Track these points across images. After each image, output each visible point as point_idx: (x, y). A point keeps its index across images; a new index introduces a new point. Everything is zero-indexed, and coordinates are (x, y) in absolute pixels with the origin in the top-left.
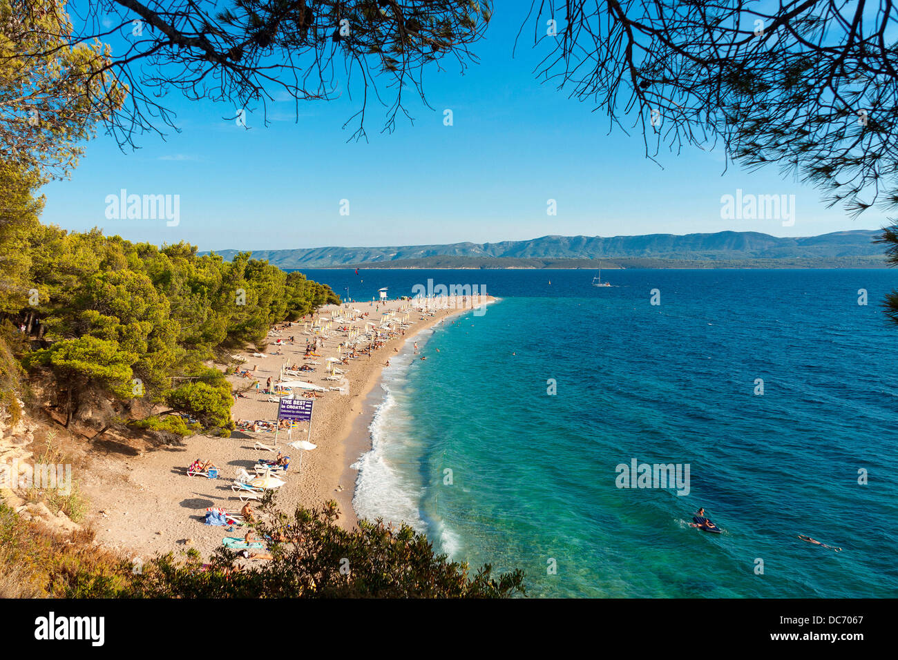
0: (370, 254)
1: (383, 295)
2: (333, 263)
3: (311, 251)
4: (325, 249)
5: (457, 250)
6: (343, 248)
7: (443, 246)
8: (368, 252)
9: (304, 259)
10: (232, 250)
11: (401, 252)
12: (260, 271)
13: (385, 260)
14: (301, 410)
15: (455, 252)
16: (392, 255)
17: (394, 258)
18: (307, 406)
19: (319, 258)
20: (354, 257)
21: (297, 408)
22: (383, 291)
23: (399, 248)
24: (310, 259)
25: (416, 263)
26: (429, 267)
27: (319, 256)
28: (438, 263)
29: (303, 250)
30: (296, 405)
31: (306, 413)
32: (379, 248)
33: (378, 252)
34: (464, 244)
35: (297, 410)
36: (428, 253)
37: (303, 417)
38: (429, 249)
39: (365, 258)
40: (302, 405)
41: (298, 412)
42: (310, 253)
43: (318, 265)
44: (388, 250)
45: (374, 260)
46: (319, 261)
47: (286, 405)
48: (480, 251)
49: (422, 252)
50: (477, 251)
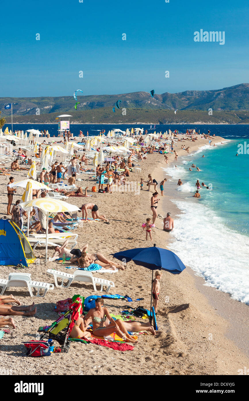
5: (128, 101)
7: (110, 97)
8: (17, 103)
11: (58, 103)
15: (126, 104)
16: (47, 107)
17: (51, 110)
23: (56, 99)
25: (79, 117)
32: (30, 99)
34: (137, 94)
36: (92, 105)
44: (42, 101)
48: (157, 103)
49: (85, 104)
50: (153, 103)
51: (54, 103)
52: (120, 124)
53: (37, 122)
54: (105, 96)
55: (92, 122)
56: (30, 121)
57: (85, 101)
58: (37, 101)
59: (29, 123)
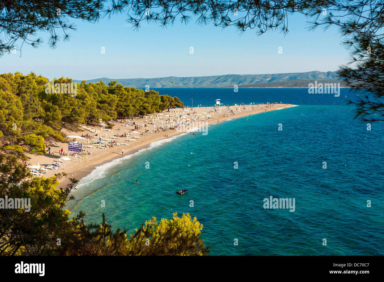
0: (255, 79)
1: (218, 103)
2: (232, 84)
3: (219, 77)
4: (228, 75)
5: (309, 76)
6: (238, 75)
7: (301, 73)
8: (253, 77)
9: (215, 82)
10: (173, 77)
11: (274, 77)
12: (119, 90)
13: (263, 82)
14: (77, 147)
15: (308, 77)
16: (268, 79)
17: (269, 81)
18: (80, 146)
19: (223, 82)
20: (245, 81)
21: (76, 146)
22: (218, 101)
23: (273, 75)
24: (218, 82)
25: (282, 84)
26: (290, 87)
27: (224, 80)
28: (295, 85)
29: (214, 77)
30: (75, 145)
31: (79, 149)
32: (260, 75)
33: (259, 77)
34: (314, 72)
35: (76, 147)
36: (291, 78)
37: (78, 150)
38: (291, 75)
39: (252, 81)
40: (78, 146)
41: (76, 148)
42: (219, 78)
43: (223, 86)
44: (266, 76)
45: (257, 82)
46: (224, 83)
47: (71, 145)
48: (324, 76)
49: (287, 77)
50: (322, 77)
51: (272, 77)
52: (302, 88)
53: (261, 87)
54: (298, 73)
55: (288, 87)
56: (258, 87)
57: (287, 76)
58: (263, 76)
59: (257, 87)
